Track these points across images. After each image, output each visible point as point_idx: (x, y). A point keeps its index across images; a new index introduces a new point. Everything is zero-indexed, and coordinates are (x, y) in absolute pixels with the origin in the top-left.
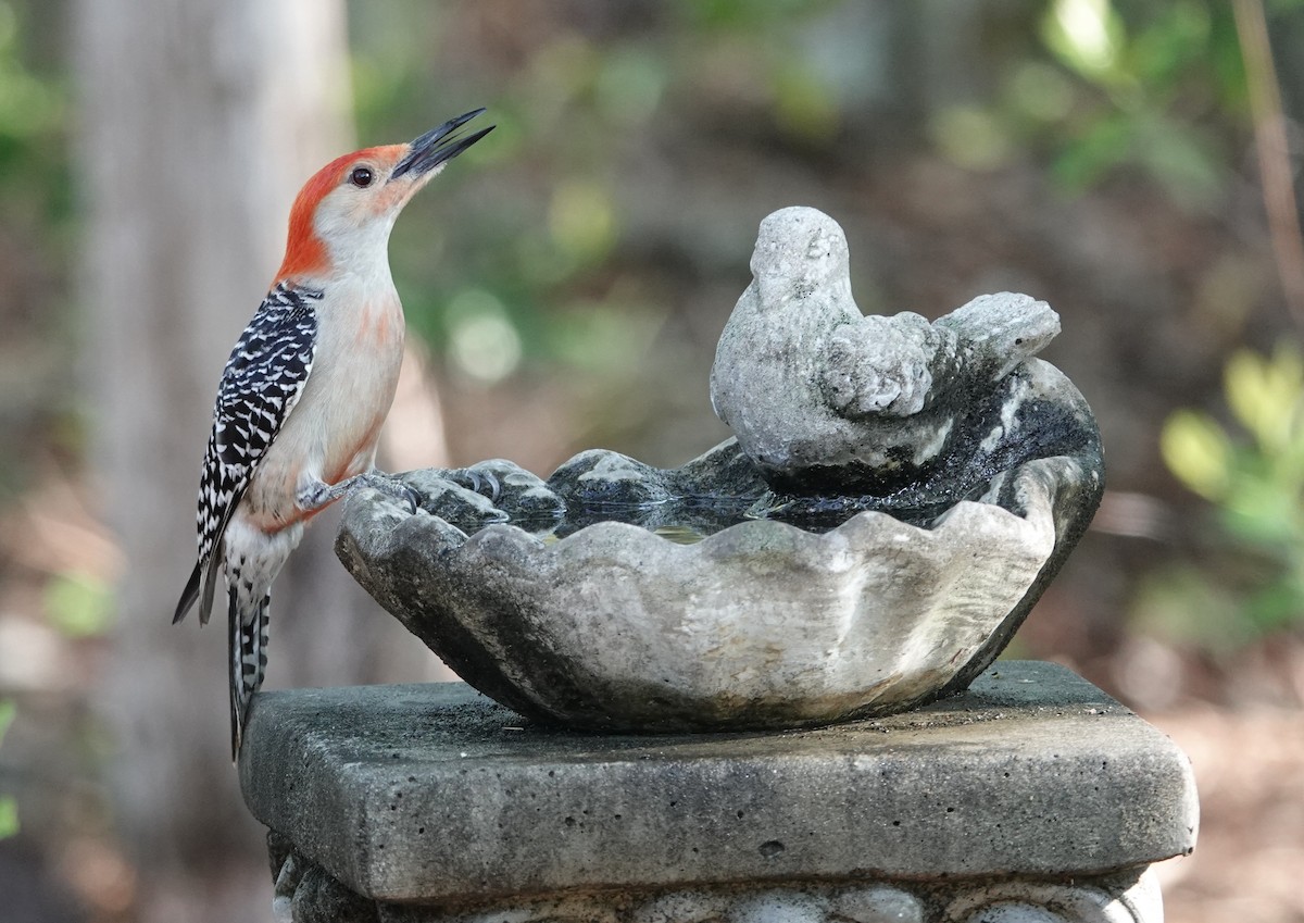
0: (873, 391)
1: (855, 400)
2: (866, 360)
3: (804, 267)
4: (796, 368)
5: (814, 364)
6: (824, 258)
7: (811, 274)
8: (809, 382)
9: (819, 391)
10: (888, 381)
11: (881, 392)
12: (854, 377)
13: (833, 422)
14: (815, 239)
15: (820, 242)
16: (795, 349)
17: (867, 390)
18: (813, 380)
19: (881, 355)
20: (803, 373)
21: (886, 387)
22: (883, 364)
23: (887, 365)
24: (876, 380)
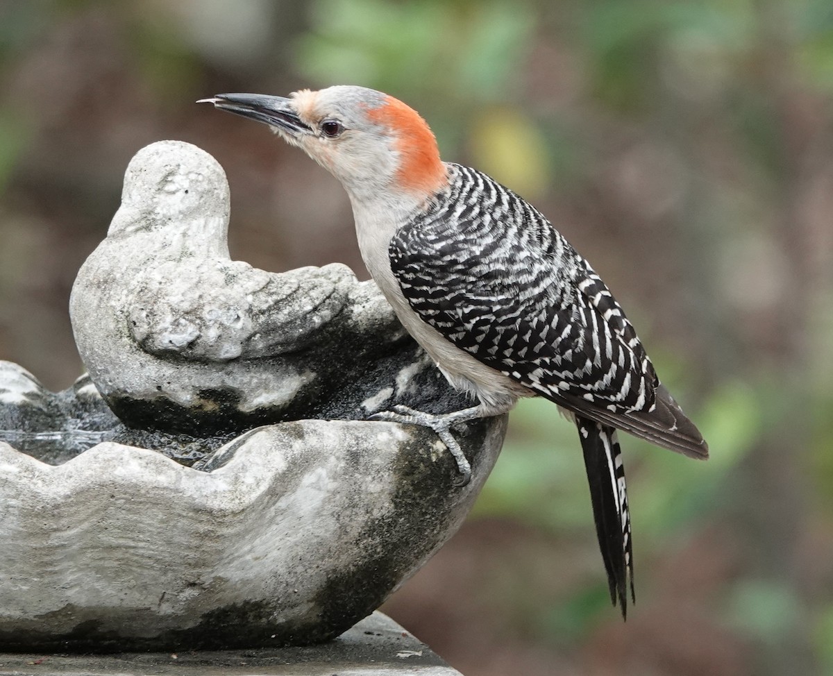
0: (166, 330)
1: (149, 336)
2: (167, 298)
3: (155, 200)
4: (108, 299)
5: (127, 296)
6: (181, 194)
7: (162, 209)
8: (119, 313)
9: (125, 323)
10: (182, 321)
11: (174, 332)
12: (151, 314)
13: (137, 356)
14: (171, 173)
15: (177, 178)
16: (114, 280)
17: (159, 327)
18: (122, 312)
19: (183, 295)
20: (113, 303)
21: (180, 327)
22: (181, 305)
23: (186, 306)
24: (169, 318)
